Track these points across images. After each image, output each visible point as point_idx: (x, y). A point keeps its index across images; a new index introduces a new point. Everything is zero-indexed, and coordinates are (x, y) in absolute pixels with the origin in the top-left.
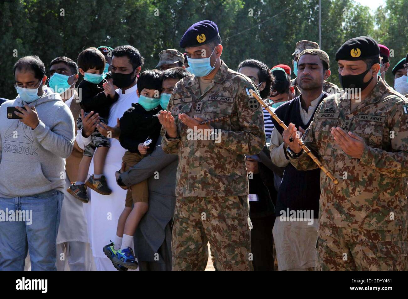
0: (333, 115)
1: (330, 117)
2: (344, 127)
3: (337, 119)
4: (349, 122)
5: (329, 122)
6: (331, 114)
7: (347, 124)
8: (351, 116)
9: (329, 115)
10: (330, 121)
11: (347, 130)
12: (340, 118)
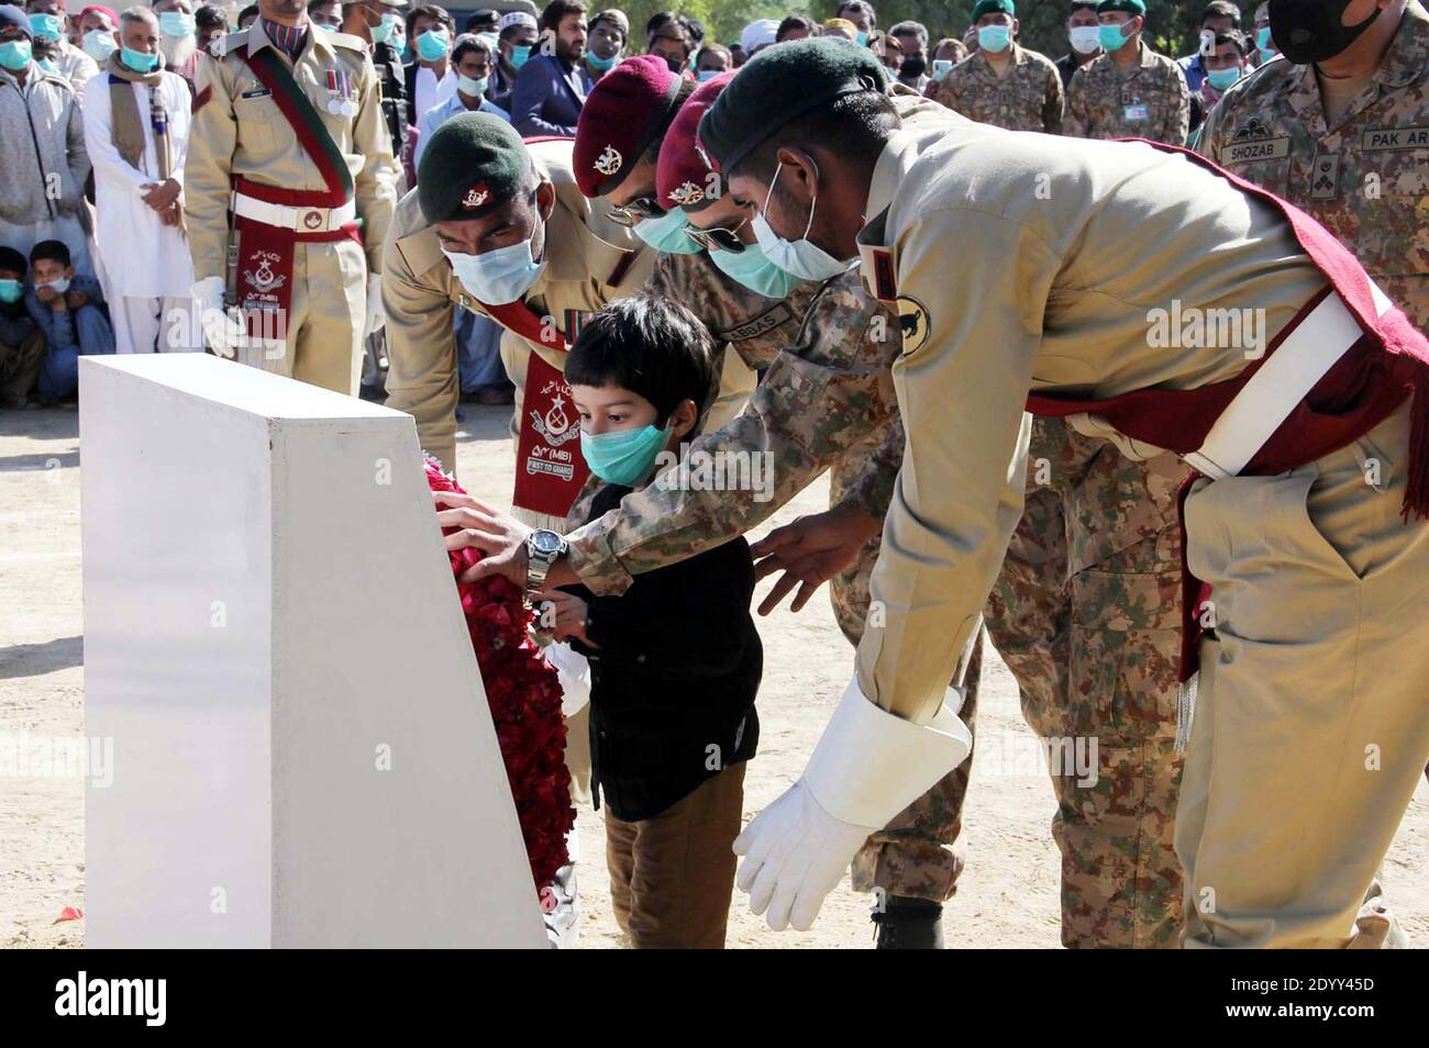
0: (1271, 148)
1: (1262, 157)
2: (1316, 180)
3: (1286, 158)
4: (1334, 160)
5: (1260, 172)
6: (1260, 144)
7: (1326, 167)
8: (1334, 142)
9: (1256, 147)
10: (1264, 168)
11: (1329, 188)
12: (1294, 154)
